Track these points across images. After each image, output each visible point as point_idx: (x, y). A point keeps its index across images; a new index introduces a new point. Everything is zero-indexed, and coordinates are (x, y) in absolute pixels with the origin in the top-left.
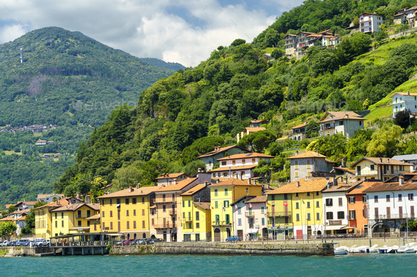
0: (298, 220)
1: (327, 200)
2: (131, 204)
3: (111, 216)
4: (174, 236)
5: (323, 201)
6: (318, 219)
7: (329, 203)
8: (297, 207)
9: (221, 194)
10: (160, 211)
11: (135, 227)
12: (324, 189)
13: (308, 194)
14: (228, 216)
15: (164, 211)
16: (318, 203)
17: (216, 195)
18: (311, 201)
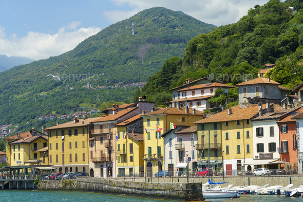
0: (228, 153)
1: (258, 129)
2: (73, 135)
3: (57, 148)
4: (110, 170)
5: (253, 130)
6: (248, 152)
7: (260, 133)
8: (227, 139)
9: (153, 123)
10: (98, 143)
11: (76, 160)
12: (254, 117)
13: (238, 122)
14: (159, 148)
15: (102, 142)
16: (248, 132)
17: (149, 125)
18: (241, 131)
